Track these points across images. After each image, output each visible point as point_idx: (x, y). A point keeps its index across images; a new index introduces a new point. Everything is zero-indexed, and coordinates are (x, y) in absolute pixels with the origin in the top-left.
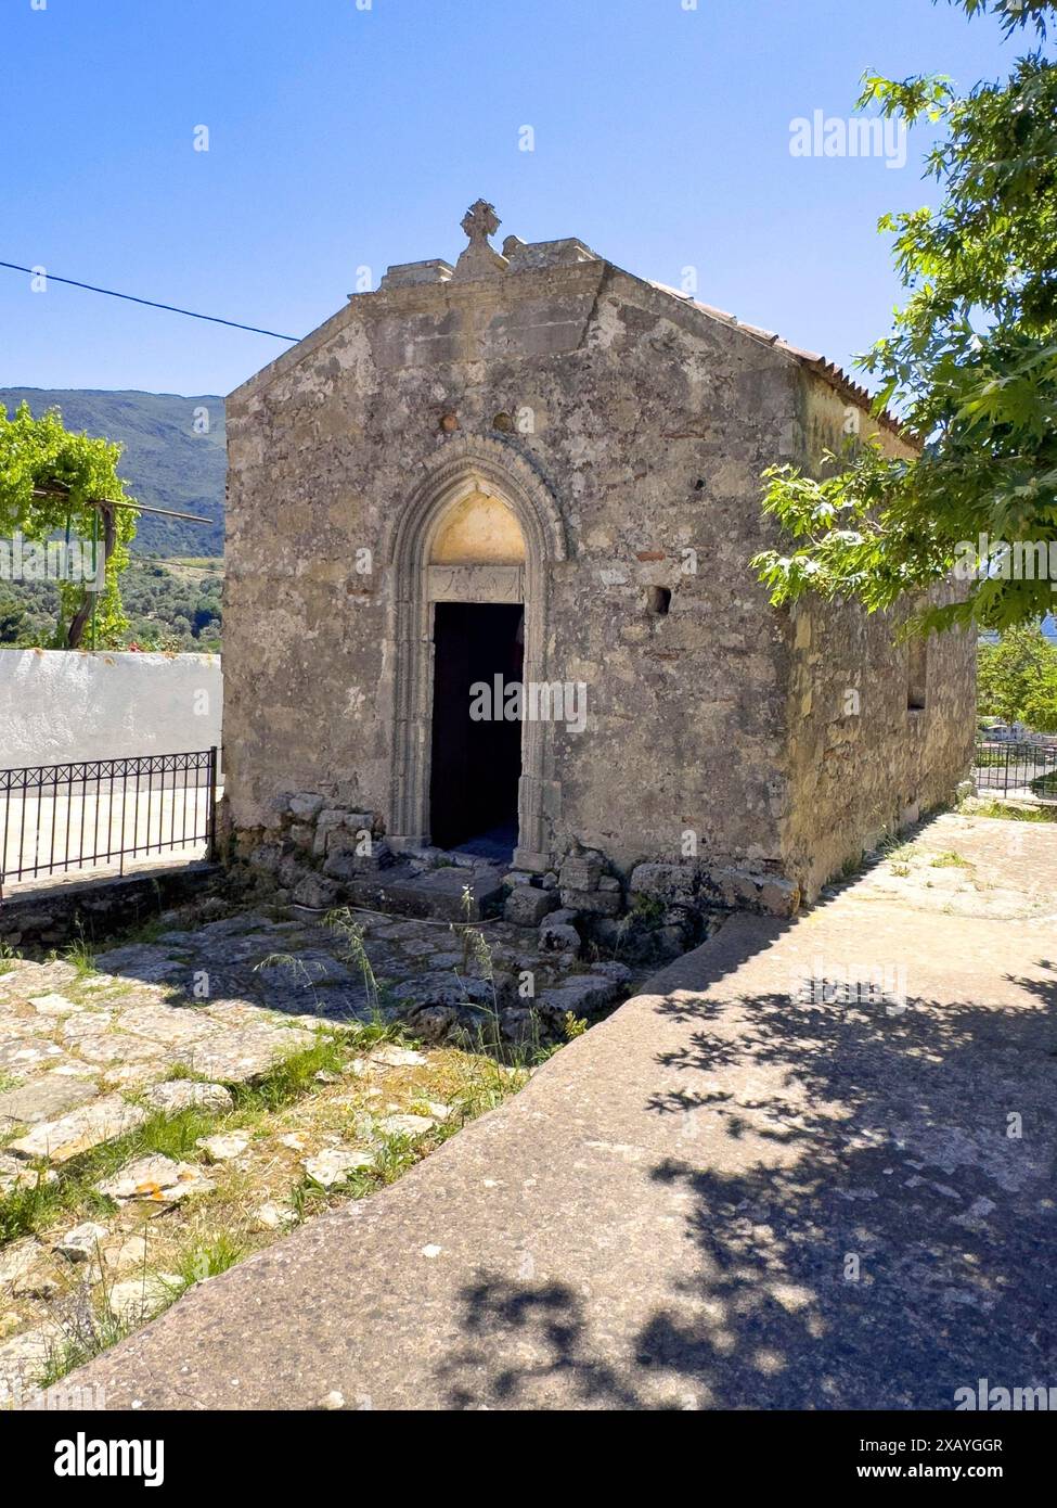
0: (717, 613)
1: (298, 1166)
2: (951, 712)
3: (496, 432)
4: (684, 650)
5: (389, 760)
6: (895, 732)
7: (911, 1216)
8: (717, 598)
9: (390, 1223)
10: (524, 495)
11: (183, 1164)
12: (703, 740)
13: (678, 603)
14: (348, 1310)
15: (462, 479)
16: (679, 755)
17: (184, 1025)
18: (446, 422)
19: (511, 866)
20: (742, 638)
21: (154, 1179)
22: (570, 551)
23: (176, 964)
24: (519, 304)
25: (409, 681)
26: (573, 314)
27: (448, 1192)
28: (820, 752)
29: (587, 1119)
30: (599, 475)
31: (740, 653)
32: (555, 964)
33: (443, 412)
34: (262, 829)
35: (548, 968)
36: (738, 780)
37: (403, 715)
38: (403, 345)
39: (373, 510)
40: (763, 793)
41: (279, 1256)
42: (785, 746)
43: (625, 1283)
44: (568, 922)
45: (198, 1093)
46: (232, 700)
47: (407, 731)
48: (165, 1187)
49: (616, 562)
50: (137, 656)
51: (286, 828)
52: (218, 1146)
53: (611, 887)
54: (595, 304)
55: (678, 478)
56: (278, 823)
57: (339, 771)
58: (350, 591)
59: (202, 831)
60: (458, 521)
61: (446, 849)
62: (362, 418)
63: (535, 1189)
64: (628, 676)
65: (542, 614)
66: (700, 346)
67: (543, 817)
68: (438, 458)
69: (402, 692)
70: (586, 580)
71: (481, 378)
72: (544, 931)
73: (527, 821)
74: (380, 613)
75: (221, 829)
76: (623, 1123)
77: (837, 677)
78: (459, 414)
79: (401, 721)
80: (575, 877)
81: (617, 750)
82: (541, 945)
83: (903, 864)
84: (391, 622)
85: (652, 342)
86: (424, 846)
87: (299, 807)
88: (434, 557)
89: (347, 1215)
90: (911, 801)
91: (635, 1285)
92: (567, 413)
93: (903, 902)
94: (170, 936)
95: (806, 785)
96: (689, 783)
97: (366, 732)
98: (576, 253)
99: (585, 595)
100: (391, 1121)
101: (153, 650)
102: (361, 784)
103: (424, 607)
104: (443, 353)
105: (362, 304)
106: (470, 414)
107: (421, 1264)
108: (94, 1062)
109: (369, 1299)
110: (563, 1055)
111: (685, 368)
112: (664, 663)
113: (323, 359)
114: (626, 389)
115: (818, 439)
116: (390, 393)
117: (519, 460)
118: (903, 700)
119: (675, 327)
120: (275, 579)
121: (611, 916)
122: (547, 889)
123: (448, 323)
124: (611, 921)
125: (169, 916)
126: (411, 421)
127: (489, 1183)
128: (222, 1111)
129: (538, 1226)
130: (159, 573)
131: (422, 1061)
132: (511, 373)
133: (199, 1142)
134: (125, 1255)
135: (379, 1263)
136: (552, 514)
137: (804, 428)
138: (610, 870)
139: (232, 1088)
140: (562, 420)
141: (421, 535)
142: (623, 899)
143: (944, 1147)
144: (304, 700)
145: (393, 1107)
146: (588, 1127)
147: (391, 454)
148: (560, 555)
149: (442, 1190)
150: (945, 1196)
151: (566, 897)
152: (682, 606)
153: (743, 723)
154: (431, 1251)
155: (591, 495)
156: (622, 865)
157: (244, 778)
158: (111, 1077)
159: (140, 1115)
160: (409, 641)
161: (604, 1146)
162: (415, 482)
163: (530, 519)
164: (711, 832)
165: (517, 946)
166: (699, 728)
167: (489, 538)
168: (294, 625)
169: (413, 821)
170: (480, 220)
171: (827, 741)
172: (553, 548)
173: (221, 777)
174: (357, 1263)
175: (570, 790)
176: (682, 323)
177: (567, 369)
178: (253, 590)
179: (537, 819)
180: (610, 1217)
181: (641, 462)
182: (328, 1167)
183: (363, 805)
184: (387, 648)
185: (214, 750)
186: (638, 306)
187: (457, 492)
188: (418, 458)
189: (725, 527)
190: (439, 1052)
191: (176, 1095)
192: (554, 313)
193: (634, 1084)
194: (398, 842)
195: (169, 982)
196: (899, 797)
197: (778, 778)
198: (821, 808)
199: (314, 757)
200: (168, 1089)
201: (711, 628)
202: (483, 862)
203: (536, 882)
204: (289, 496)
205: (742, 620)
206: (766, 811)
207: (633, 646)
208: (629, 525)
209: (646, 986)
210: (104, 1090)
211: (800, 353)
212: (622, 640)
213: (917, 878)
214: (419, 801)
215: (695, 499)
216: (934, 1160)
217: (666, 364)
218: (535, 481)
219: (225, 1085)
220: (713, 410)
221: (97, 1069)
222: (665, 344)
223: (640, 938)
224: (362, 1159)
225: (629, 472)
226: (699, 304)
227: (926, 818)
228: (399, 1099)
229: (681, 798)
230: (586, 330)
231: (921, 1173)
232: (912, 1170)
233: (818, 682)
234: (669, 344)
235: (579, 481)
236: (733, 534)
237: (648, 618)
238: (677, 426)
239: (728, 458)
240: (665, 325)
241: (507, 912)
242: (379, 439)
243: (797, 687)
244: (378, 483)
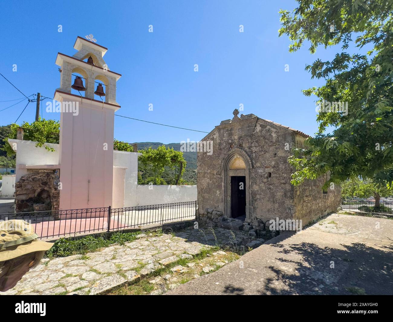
0: (280, 177)
1: (202, 269)
2: (335, 194)
3: (240, 147)
4: (274, 183)
5: (224, 203)
6: (320, 198)
7: (306, 287)
8: (280, 174)
9: (211, 278)
10: (245, 158)
11: (184, 267)
12: (278, 199)
13: (272, 175)
14: (202, 291)
15: (235, 155)
16: (274, 202)
17: (188, 245)
18: (231, 146)
19: (245, 221)
20: (284, 181)
21: (179, 269)
22: (253, 167)
23: (188, 236)
24: (243, 126)
25: (227, 189)
26: (252, 126)
27: (222, 274)
28: (302, 202)
29: (249, 265)
30: (257, 153)
31: (284, 184)
32: (251, 238)
33: (231, 144)
34: (204, 214)
35: (249, 239)
36: (285, 207)
37: (226, 195)
38: (224, 134)
39: (220, 161)
40: (290, 209)
41: (193, 282)
42: (293, 201)
43: (249, 292)
44: (254, 231)
45: (187, 256)
46: (199, 193)
47: (227, 198)
48: (180, 270)
49: (261, 168)
50: (187, 186)
51: (208, 214)
52: (190, 265)
53: (262, 225)
54: (256, 124)
55: (272, 153)
56: (206, 213)
57: (216, 205)
58: (217, 175)
59: (194, 214)
60: (234, 162)
61: (234, 218)
62: (218, 146)
63: (237, 275)
64: (264, 188)
65: (248, 178)
66: (275, 130)
67: (250, 213)
68: (230, 152)
69: (226, 191)
70: (256, 171)
71: (237, 138)
72: (249, 233)
73: (247, 214)
74: (221, 178)
75: (198, 214)
76: (255, 266)
77: (305, 188)
78: (233, 145)
79: (226, 196)
80: (255, 224)
81: (263, 201)
82: (249, 235)
83: (321, 223)
84: (223, 180)
85: (266, 130)
86: (230, 217)
87: (209, 211)
88: (230, 169)
89: (205, 276)
90: (325, 211)
91: (251, 293)
92: (252, 143)
93: (320, 230)
94: (187, 231)
95: (299, 208)
96: (276, 207)
97: (220, 198)
98: (252, 116)
99: (256, 174)
100: (218, 263)
101: (189, 185)
102: (219, 207)
103: (229, 177)
104: (230, 135)
105: (217, 127)
106: (235, 144)
107: (215, 285)
108: (173, 250)
109: (206, 290)
110: (247, 254)
111: (272, 134)
112: (270, 186)
113: (211, 137)
114: (262, 138)
115: (298, 145)
116: (222, 142)
117: (244, 152)
118: (322, 191)
119: (270, 127)
120: (205, 173)
121: (262, 230)
122: (251, 225)
123: (231, 130)
124: (262, 231)
125: (189, 228)
126: (225, 146)
127: (229, 274)
128: (191, 259)
129: (236, 281)
130: (194, 172)
131: (225, 253)
132: (242, 137)
133: (187, 264)
134: (173, 280)
135: (208, 284)
136: (249, 160)
137: (295, 143)
138: (262, 222)
139: (193, 256)
140: (251, 144)
141: (228, 165)
142: (265, 228)
143: (316, 275)
144: (210, 193)
145: (219, 261)
146: (249, 266)
147: (223, 152)
148: (251, 167)
149: (221, 274)
150: (314, 284)
151: (254, 227)
152: (273, 176)
153: (285, 196)
154: (217, 283)
155: (256, 157)
156: (264, 221)
157: (201, 206)
158: (175, 253)
159: (178, 259)
160: (226, 183)
161: (251, 269)
162: (227, 156)
163: (246, 162)
164: (280, 216)
165: (244, 235)
166: (277, 197)
167: (240, 165)
168: (208, 180)
169: (228, 213)
170: (236, 112)
171: (303, 199)
172: (250, 166)
173: (197, 206)
174: (205, 284)
175: (254, 208)
176: (271, 126)
177: (251, 136)
178: (201, 175)
179: (249, 213)
180: (249, 281)
181: (265, 151)
182: (206, 270)
183: (220, 210)
184: (223, 184)
185: (196, 201)
186: (263, 124)
187: (234, 157)
188: (227, 152)
189: (280, 161)
190: (228, 252)
191: (184, 256)
192: (249, 127)
193: (259, 259)
194: (226, 217)
195: (186, 238)
196: (322, 210)
197: (292, 206)
198: (303, 212)
199: (212, 202)
200: (183, 255)
201: (279, 179)
202: (240, 221)
203: (249, 224)
204: (207, 160)
205: (284, 178)
206: (290, 212)
207: (265, 183)
208: (263, 162)
209: (265, 243)
210: (173, 255)
211: (293, 130)
212: (263, 182)
213: (324, 226)
214: (229, 210)
215: (275, 157)
216: (313, 277)
217: (269, 134)
218: (246, 155)
219: (192, 255)
220: (278, 141)
221: (173, 251)
222: (268, 130)
223: (268, 235)
224: (212, 269)
225: (263, 153)
226: (275, 123)
227: (329, 214)
228: (220, 259)
229: (275, 210)
230: (254, 129)
231: (310, 279)
232: (309, 279)
233: (301, 189)
234: (269, 130)
235: (254, 155)
236: (282, 163)
237: (267, 178)
238: (271, 144)
239: (281, 149)
240: (268, 127)
241: (244, 229)
242: (221, 149)
243: (296, 190)
244: (221, 157)
